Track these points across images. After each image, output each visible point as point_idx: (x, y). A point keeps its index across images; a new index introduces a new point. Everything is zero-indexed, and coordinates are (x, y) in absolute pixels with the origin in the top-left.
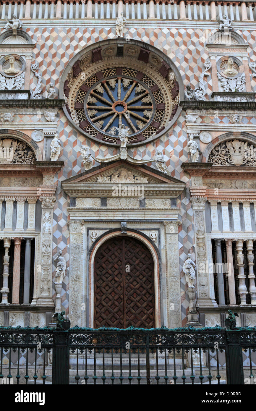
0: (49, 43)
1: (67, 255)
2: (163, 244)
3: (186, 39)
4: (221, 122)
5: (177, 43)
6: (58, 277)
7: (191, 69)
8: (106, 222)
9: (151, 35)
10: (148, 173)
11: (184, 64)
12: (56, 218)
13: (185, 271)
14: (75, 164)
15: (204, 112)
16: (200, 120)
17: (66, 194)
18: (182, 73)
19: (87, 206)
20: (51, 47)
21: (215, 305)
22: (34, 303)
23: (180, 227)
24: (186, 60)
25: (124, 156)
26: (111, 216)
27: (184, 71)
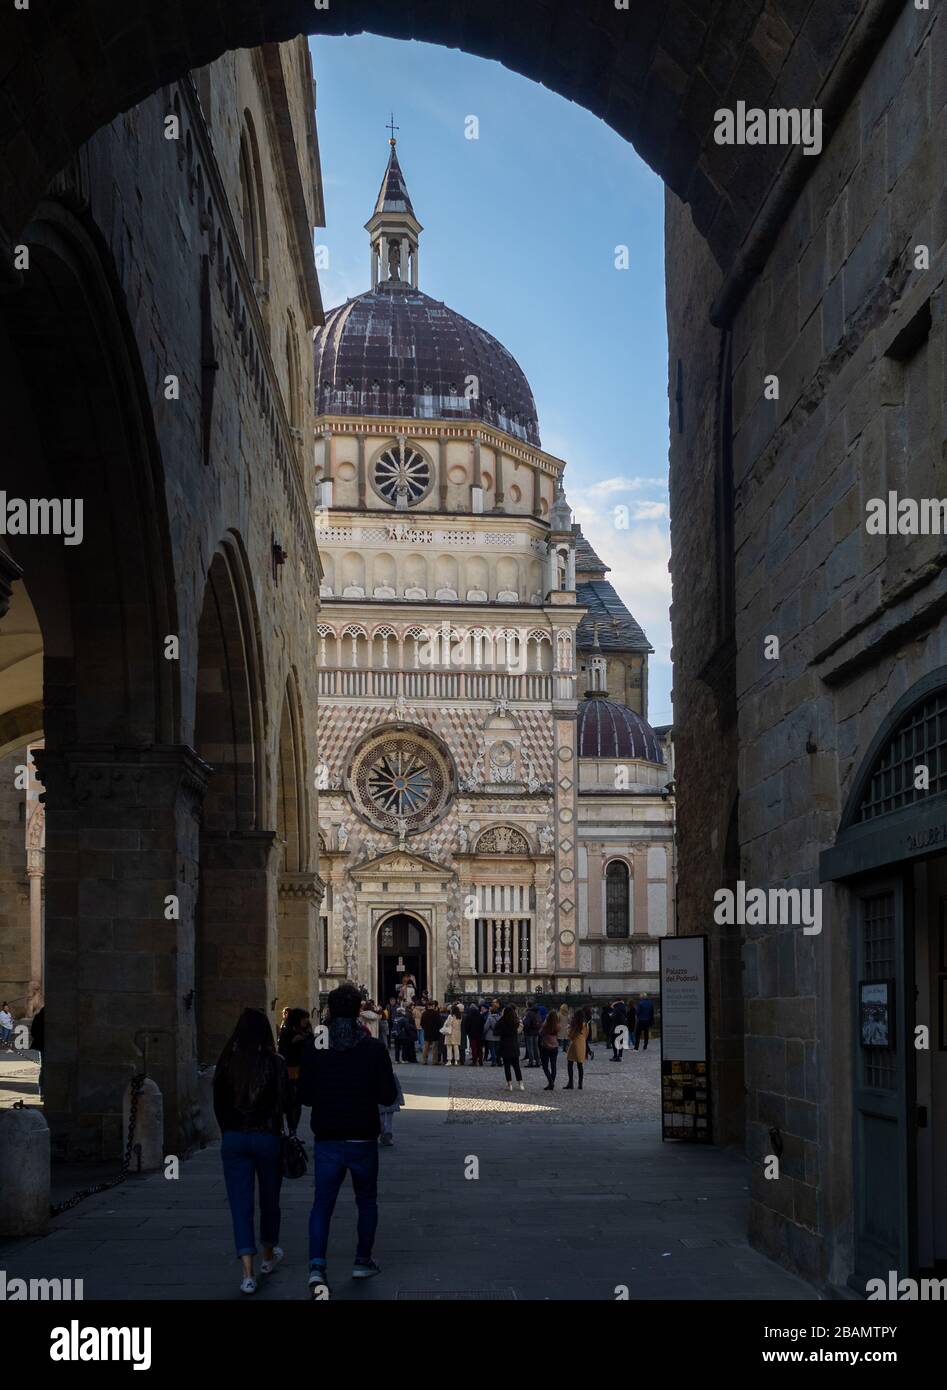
0: (331, 723)
1: (355, 932)
2: (434, 921)
3: (463, 720)
4: (490, 812)
5: (454, 726)
6: (349, 950)
7: (466, 755)
8: (387, 903)
9: (430, 715)
10: (423, 861)
11: (460, 750)
12: (345, 900)
13: (451, 945)
14: (360, 851)
15: (475, 802)
16: (472, 809)
17: (353, 879)
18: (457, 760)
19: (372, 890)
20: (333, 728)
21: (475, 972)
22: (328, 971)
23: (449, 908)
24: (462, 745)
25: (402, 847)
26: (391, 899)
27: (460, 757)
